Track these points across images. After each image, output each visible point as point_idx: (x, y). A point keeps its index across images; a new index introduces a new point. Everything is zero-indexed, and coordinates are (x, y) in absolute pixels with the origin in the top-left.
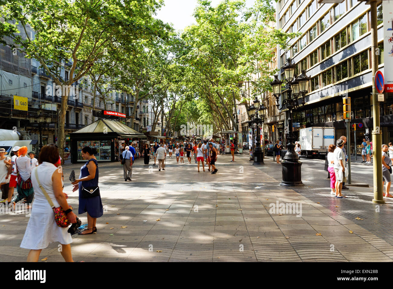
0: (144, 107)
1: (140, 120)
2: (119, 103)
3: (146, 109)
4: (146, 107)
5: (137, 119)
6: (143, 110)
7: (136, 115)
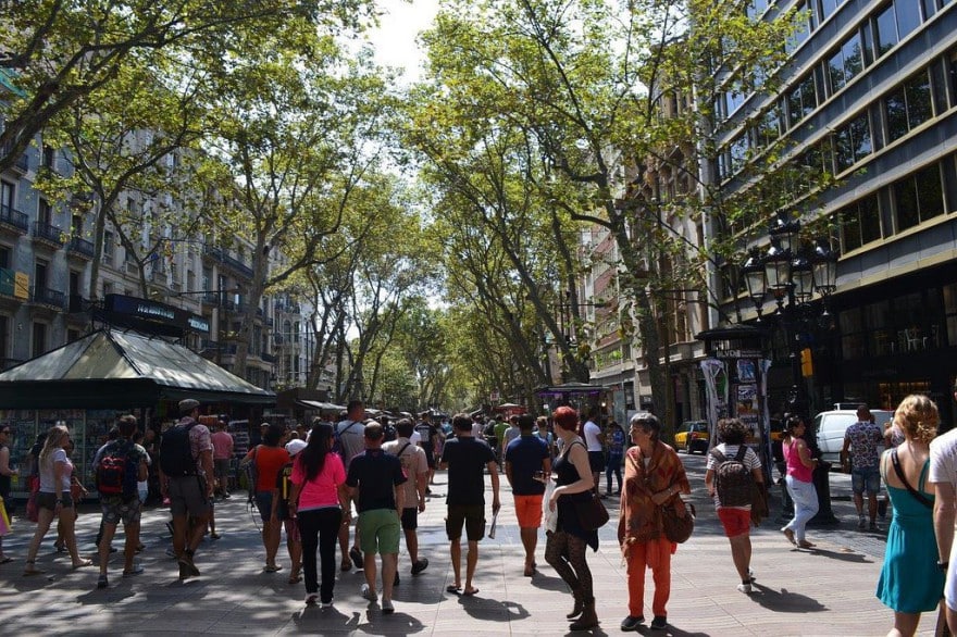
0: (288, 324)
1: (274, 360)
2: (212, 307)
3: (293, 331)
4: (292, 325)
5: (266, 358)
6: (282, 333)
7: (265, 346)
